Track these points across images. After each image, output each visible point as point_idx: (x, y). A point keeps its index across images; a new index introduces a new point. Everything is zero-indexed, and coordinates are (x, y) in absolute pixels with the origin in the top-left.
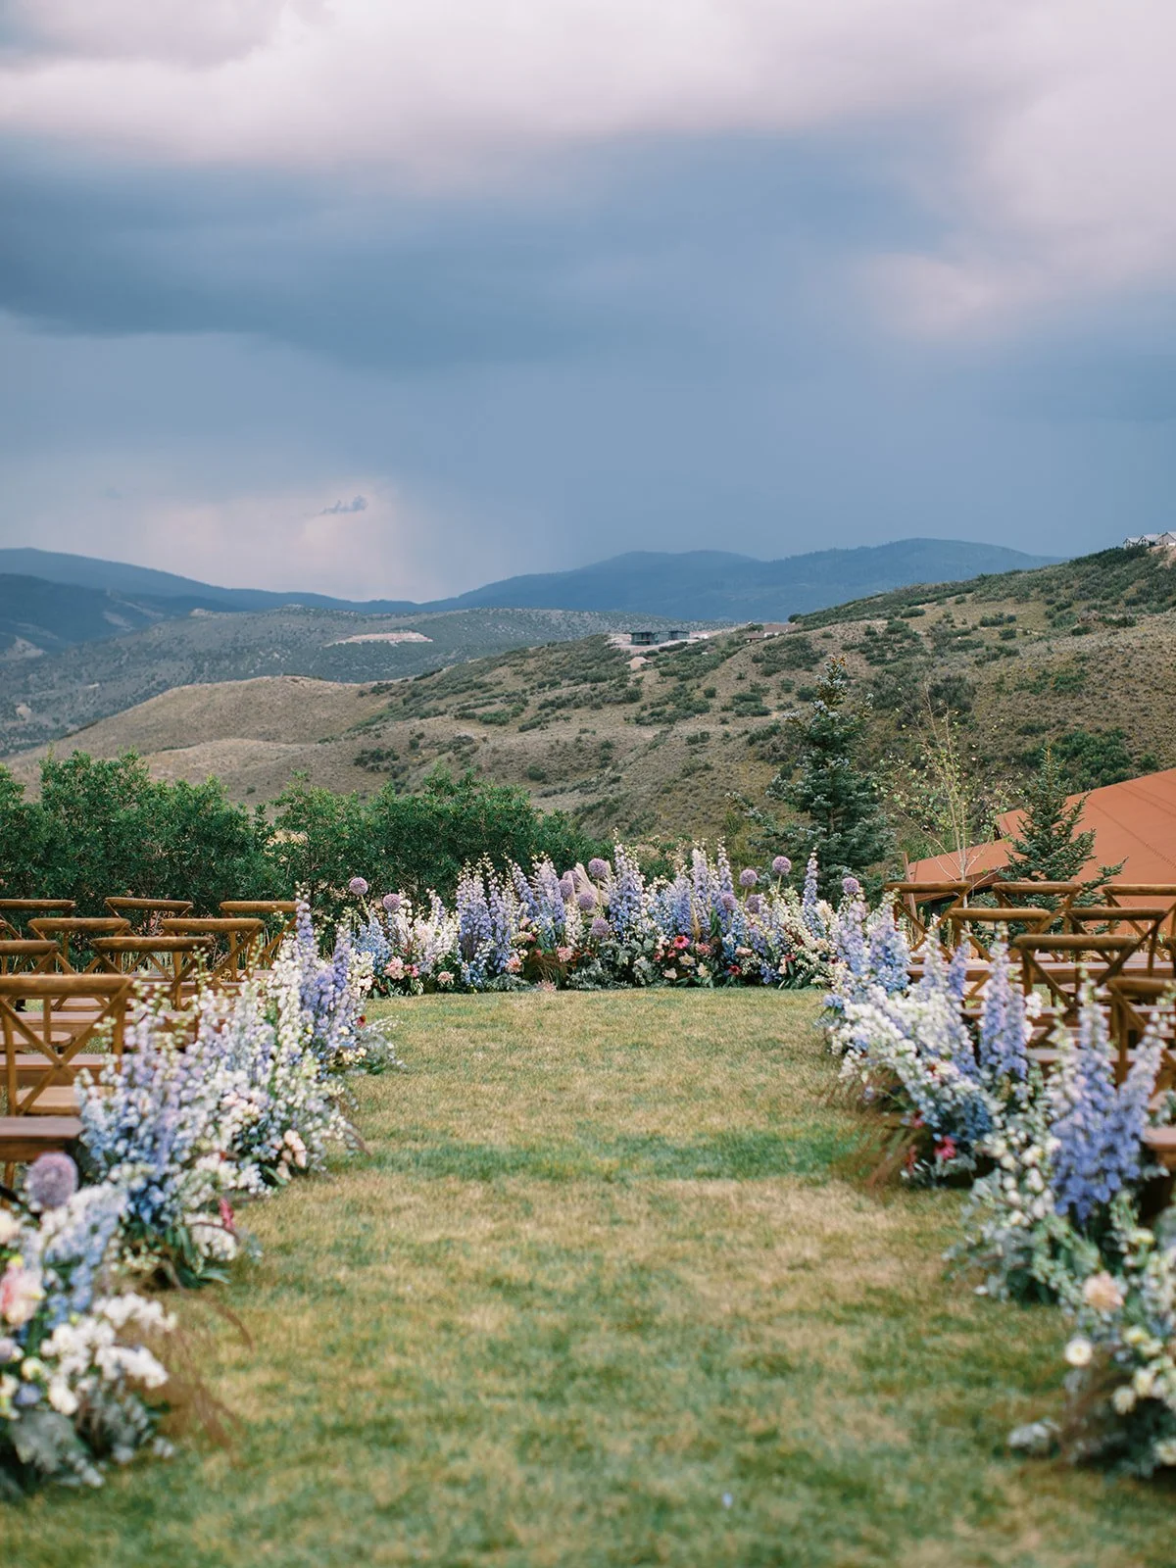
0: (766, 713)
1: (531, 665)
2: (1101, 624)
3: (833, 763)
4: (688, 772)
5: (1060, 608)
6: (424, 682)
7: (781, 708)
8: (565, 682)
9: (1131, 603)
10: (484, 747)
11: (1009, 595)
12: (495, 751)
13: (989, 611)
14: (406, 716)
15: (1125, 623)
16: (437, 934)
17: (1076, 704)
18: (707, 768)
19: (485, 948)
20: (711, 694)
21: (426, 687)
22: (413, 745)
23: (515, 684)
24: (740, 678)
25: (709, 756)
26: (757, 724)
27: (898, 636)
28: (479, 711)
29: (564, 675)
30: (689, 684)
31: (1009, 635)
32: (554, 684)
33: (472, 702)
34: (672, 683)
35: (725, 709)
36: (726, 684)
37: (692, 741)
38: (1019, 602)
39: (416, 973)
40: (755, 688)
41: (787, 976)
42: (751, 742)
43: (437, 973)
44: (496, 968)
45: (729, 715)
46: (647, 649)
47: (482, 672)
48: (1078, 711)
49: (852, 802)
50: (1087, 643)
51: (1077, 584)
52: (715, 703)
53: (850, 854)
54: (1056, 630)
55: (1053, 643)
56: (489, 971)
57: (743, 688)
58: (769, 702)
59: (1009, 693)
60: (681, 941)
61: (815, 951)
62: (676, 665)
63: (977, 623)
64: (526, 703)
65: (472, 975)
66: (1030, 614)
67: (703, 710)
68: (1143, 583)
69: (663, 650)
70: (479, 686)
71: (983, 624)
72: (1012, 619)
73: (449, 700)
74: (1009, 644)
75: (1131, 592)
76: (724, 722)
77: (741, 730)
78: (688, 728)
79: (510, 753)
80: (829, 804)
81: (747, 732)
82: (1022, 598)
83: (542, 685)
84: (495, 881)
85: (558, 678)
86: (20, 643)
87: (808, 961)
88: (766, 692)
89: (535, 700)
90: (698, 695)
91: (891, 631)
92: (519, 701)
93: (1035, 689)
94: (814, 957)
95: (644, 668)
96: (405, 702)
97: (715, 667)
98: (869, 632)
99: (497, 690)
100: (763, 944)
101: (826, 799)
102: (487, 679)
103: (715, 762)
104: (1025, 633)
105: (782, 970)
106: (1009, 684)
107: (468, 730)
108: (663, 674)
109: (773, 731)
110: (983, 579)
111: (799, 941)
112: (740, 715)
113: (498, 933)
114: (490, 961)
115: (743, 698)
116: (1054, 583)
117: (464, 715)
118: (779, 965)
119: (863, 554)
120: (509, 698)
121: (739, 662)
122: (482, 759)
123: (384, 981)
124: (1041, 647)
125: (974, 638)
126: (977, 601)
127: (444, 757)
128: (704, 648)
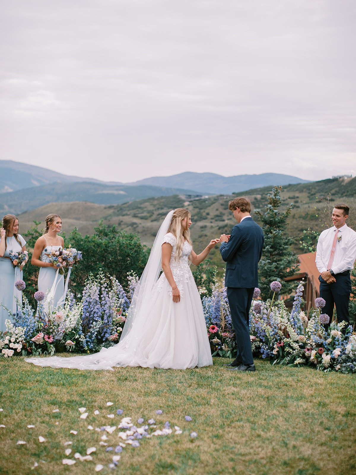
0: (224, 221)
1: (155, 202)
2: (325, 200)
3: (275, 232)
4: (200, 237)
5: (312, 195)
6: (124, 206)
7: (228, 219)
8: (165, 208)
9: (333, 194)
10: (140, 226)
11: (297, 190)
12: (143, 227)
13: (291, 194)
14: (118, 215)
15: (332, 200)
16: (68, 316)
17: (316, 223)
18: (206, 236)
19: (96, 326)
20: (208, 214)
21: (124, 207)
22: (119, 224)
23: (151, 208)
24: (217, 210)
25: (207, 232)
26: (221, 224)
27: (264, 200)
28: (140, 215)
29: (165, 206)
30: (202, 211)
31: (297, 202)
32: (162, 208)
33: (138, 212)
34: (197, 210)
35: (212, 219)
36: (212, 211)
37: (202, 227)
38: (300, 192)
39: (51, 340)
40: (221, 213)
41: (278, 356)
42: (219, 229)
43: (65, 340)
44: (102, 337)
45: (213, 221)
46: (190, 200)
47: (141, 203)
48: (317, 225)
49: (281, 250)
50: (321, 205)
51: (317, 188)
52: (209, 217)
53: (279, 272)
54: (311, 201)
55: (310, 205)
56: (97, 339)
57: (218, 213)
58: (225, 217)
59: (296, 219)
60: (213, 328)
61: (297, 342)
62: (198, 205)
63: (287, 197)
64: (153, 213)
65: (87, 342)
66: (303, 196)
67: (205, 218)
68: (337, 189)
69: (195, 200)
70: (140, 208)
71: (289, 198)
72: (298, 197)
73: (131, 211)
74: (297, 204)
75: (333, 191)
76: (211, 222)
77: (216, 225)
78: (201, 224)
79: (147, 228)
80: (272, 250)
81: (218, 226)
82: (301, 191)
83: (158, 209)
84: (105, 285)
85: (163, 207)
86: (6, 187)
87: (292, 348)
88: (224, 214)
89: (156, 213)
90: (204, 214)
91: (262, 199)
92: (151, 213)
93: (304, 218)
94: (295, 345)
95: (189, 205)
96: (118, 211)
97: (209, 206)
98: (256, 199)
99: (145, 209)
100: (262, 334)
101: (271, 248)
102: (142, 206)
103: (208, 234)
104: (301, 202)
105: (275, 352)
106: (296, 216)
107: (136, 220)
108: (194, 207)
109: (226, 226)
110: (290, 185)
111: (288, 335)
112: (216, 221)
113: (105, 317)
114: (99, 333)
115: (217, 216)
116: (311, 188)
117: (135, 216)
118: (273, 349)
119: (255, 176)
120: (149, 212)
121: (217, 205)
122: (140, 229)
123: (30, 345)
124: (307, 206)
125: (286, 202)
126: (288, 191)
127: (128, 228)
128: (206, 200)
